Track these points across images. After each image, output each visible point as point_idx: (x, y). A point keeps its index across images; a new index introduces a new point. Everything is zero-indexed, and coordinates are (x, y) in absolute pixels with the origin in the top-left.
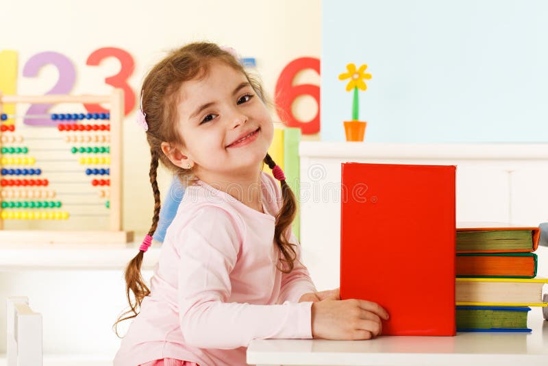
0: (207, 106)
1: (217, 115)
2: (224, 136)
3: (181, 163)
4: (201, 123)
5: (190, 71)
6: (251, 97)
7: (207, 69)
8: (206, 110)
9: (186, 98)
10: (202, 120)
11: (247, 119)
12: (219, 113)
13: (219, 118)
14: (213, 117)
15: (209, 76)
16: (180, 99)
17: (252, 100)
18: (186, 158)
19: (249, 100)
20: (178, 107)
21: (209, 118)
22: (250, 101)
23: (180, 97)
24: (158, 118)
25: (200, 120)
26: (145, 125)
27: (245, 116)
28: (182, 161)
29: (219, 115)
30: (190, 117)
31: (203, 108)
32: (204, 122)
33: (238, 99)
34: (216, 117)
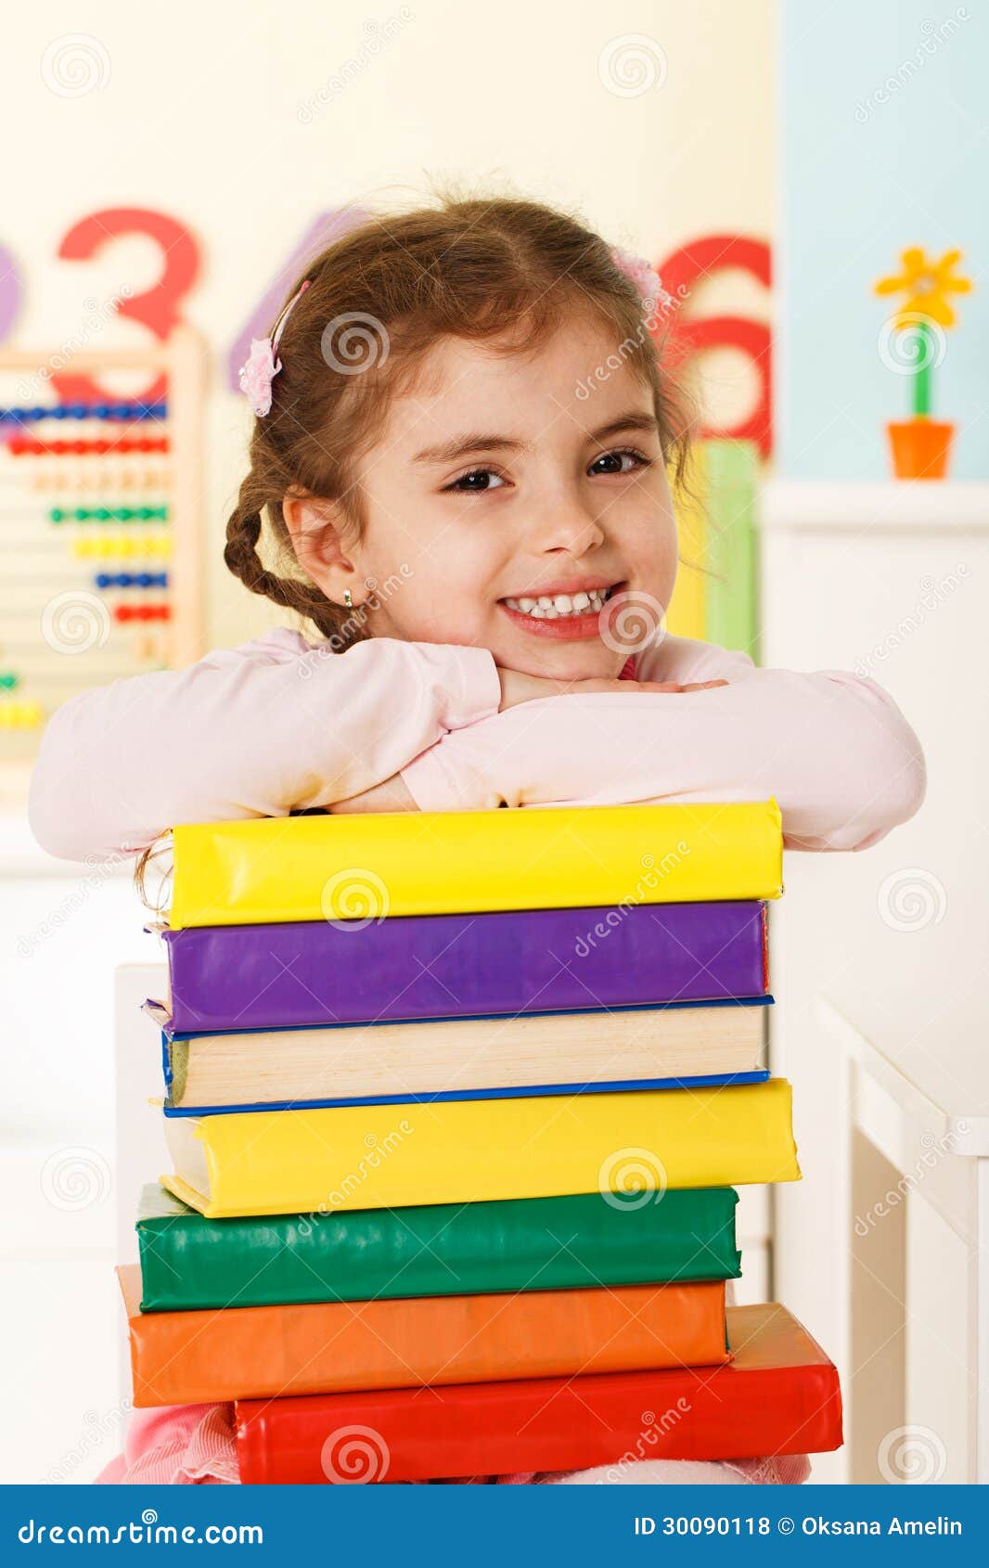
0: (490, 443)
1: (508, 483)
2: (505, 562)
3: (325, 575)
4: (448, 489)
5: (486, 310)
6: (641, 461)
7: (544, 326)
8: (483, 455)
9: (435, 391)
10: (452, 479)
12: (517, 481)
13: (511, 497)
14: (494, 482)
15: (540, 354)
16: (412, 383)
17: (643, 472)
18: (349, 568)
19: (631, 471)
20: (396, 405)
21: (475, 482)
22: (633, 478)
23: (416, 375)
24: (313, 403)
25: (445, 478)
26: (266, 398)
27: (595, 529)
28: (335, 571)
29: (514, 485)
30: (422, 456)
31: (476, 445)
32: (458, 486)
33: (597, 455)
34: (503, 486)
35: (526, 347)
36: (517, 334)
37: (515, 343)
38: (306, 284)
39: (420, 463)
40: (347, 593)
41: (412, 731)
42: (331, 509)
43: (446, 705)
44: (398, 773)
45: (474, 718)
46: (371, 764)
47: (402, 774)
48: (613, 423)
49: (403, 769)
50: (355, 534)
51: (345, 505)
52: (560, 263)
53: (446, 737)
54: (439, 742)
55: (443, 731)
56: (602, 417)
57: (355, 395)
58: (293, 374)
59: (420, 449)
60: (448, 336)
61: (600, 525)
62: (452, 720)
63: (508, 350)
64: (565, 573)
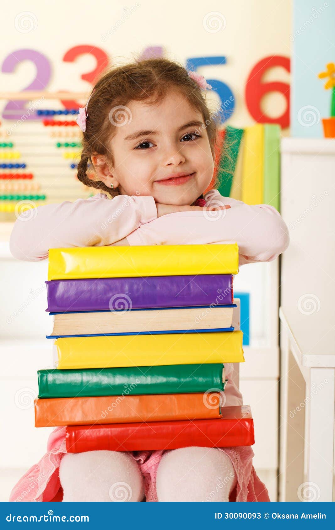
0: (147, 133)
1: (155, 145)
2: (155, 169)
3: (105, 179)
4: (136, 148)
5: (144, 91)
6: (198, 136)
7: (162, 95)
10: (137, 145)
11: (183, 161)
12: (157, 144)
13: (156, 149)
14: (151, 145)
15: (161, 103)
17: (198, 140)
18: (112, 176)
19: (194, 140)
21: (145, 145)
22: (195, 142)
24: (97, 125)
25: (135, 145)
26: (84, 126)
27: (181, 157)
28: (108, 177)
29: (156, 146)
30: (127, 138)
31: (143, 134)
32: (140, 147)
33: (183, 135)
34: (153, 146)
35: (157, 101)
36: (154, 98)
37: (153, 101)
38: (95, 89)
39: (127, 140)
40: (112, 184)
41: (130, 224)
42: (104, 158)
43: (141, 216)
44: (125, 237)
45: (151, 220)
46: (117, 234)
47: (127, 237)
48: (186, 124)
49: (128, 236)
50: (111, 165)
51: (108, 156)
52: (167, 76)
53: (142, 226)
54: (139, 227)
55: (140, 224)
56: (182, 122)
57: (107, 121)
58: (91, 117)
59: (126, 136)
60: (132, 100)
61: (183, 156)
62: (143, 221)
63: (151, 103)
64: (174, 172)
